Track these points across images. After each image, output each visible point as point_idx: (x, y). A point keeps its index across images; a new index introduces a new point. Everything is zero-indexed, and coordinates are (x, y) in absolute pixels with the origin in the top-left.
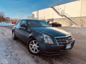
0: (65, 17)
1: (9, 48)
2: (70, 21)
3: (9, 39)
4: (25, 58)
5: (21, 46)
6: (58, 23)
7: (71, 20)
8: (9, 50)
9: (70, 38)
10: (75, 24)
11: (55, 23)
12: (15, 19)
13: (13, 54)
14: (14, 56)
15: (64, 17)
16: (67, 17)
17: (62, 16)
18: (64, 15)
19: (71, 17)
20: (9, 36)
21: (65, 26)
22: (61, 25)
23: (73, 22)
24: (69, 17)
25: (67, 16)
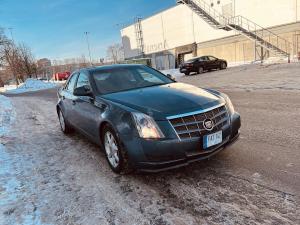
0: (238, 32)
1: (52, 161)
2: (258, 43)
3: (50, 135)
4: (94, 184)
5: (86, 151)
6: (211, 59)
7: (259, 39)
8: (52, 168)
9: (223, 112)
10: (279, 50)
11: (203, 58)
12: (67, 61)
13: (62, 176)
14: (65, 183)
15: (233, 32)
16: (245, 32)
17: (227, 29)
18: (233, 26)
19: (258, 28)
20: (52, 126)
21: (242, 63)
22: (225, 63)
23: (269, 45)
24: (251, 29)
25: (245, 27)
